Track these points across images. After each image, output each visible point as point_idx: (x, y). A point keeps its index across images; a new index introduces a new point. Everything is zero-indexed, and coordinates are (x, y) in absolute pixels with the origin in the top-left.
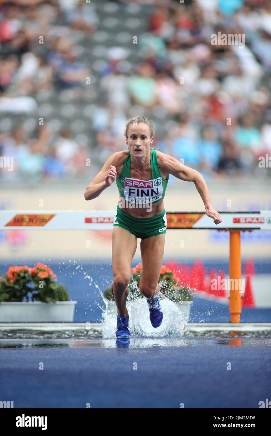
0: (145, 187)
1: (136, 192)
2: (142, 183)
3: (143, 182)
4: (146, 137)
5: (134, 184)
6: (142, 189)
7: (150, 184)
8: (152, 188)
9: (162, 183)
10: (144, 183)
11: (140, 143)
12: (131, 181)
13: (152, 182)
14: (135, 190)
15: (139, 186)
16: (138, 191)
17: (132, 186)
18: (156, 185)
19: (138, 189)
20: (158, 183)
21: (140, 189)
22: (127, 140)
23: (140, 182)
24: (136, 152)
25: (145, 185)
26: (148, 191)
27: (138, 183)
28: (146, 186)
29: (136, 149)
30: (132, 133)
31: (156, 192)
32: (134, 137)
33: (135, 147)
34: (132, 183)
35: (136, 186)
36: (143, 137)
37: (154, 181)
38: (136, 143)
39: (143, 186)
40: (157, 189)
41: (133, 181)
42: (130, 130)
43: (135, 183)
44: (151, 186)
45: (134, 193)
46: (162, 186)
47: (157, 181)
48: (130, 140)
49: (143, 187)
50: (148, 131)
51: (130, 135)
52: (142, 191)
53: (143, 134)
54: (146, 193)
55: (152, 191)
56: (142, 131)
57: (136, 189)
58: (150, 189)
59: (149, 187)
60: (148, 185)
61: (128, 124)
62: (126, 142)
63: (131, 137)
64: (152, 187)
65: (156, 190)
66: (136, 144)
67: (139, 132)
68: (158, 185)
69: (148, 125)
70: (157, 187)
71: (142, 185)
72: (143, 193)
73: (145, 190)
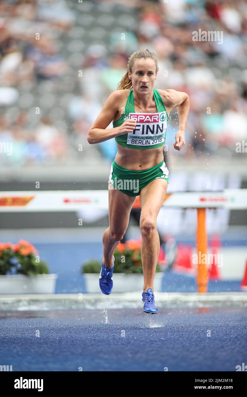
0: (151, 121)
1: (141, 128)
2: (148, 117)
3: (149, 115)
4: (153, 74)
5: (140, 119)
6: (148, 124)
7: (156, 117)
8: (158, 124)
9: (166, 120)
10: (151, 116)
11: (147, 80)
12: (136, 116)
13: (158, 115)
14: (140, 126)
15: (145, 121)
16: (143, 126)
17: (137, 122)
18: (162, 120)
20: (163, 118)
21: (146, 125)
23: (146, 116)
24: (142, 89)
25: (151, 118)
26: (154, 126)
27: (144, 117)
28: (152, 121)
29: (142, 86)
30: (138, 70)
31: (161, 129)
32: (141, 73)
33: (141, 84)
34: (137, 118)
35: (142, 121)
36: (150, 73)
37: (160, 114)
38: (142, 80)
39: (150, 120)
40: (163, 124)
41: (138, 115)
42: (135, 66)
43: (140, 117)
44: (157, 120)
45: (139, 130)
46: (166, 122)
47: (162, 114)
48: (136, 76)
49: (149, 122)
50: (154, 66)
51: (135, 71)
52: (148, 127)
53: (150, 70)
54: (152, 129)
55: (158, 126)
56: (149, 66)
57: (142, 124)
58: (156, 124)
59: (155, 121)
60: (154, 119)
64: (158, 122)
65: (161, 126)
67: (146, 68)
68: (163, 121)
69: (155, 61)
70: (162, 123)
71: (148, 118)
72: (149, 130)
73: (151, 125)
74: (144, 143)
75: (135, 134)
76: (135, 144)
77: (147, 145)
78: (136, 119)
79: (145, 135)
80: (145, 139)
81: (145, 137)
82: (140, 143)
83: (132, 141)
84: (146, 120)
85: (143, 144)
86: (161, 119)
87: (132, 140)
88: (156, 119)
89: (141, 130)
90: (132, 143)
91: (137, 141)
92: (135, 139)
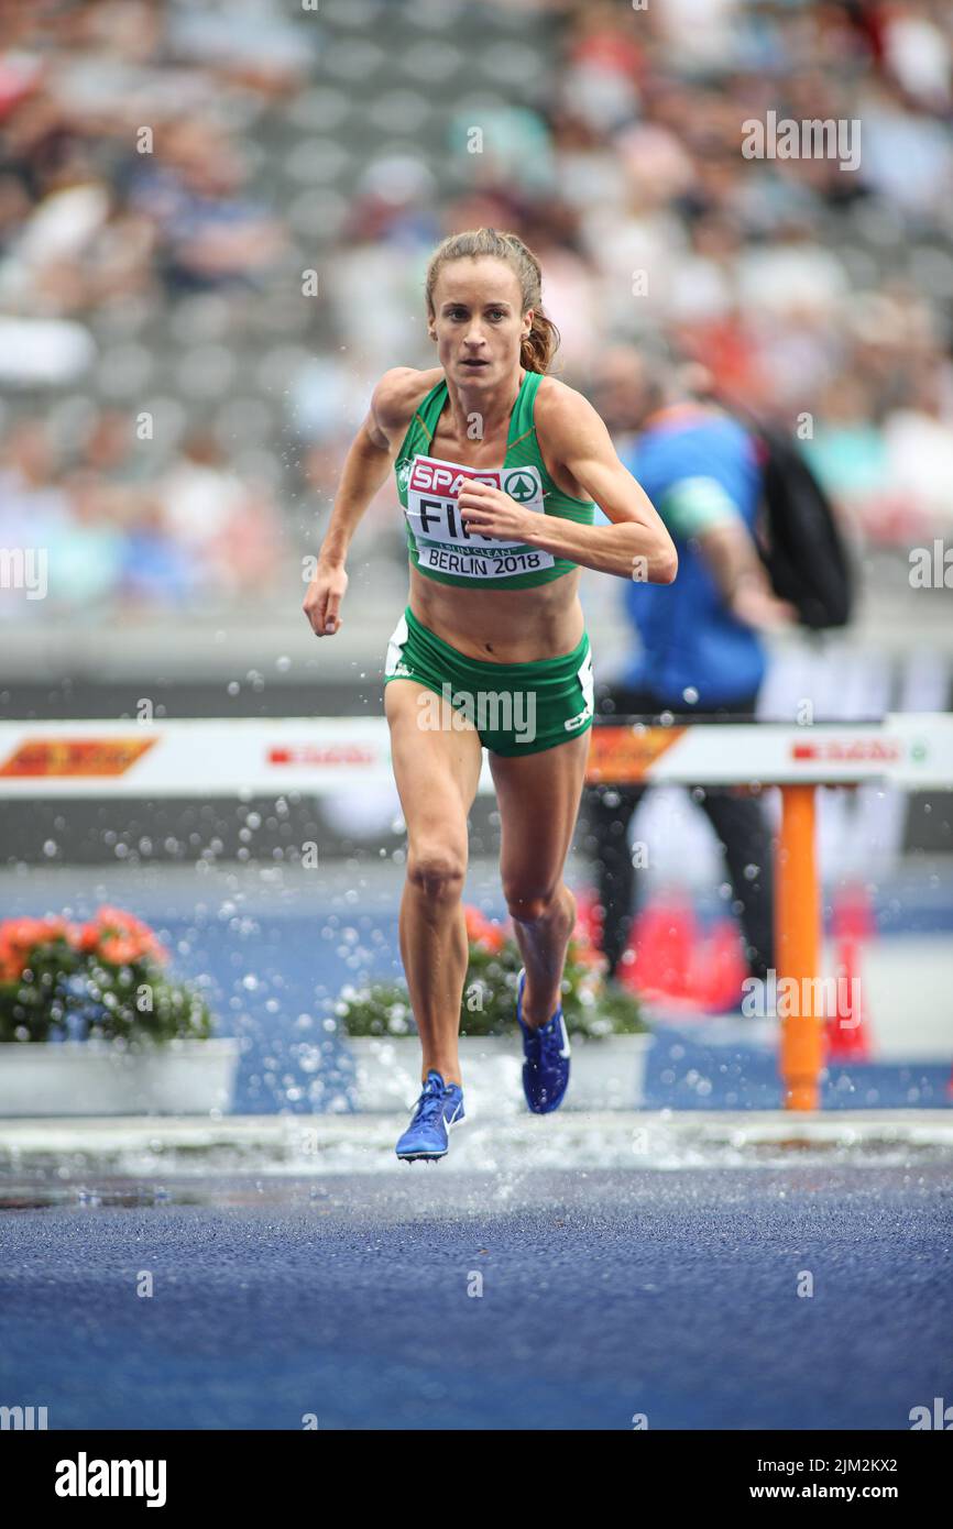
2: (460, 478)
4: (506, 314)
5: (438, 483)
9: (539, 496)
11: (483, 335)
12: (430, 470)
16: (450, 508)
17: (431, 490)
20: (521, 488)
22: (431, 323)
23: (455, 474)
24: (467, 369)
27: (449, 476)
29: (467, 358)
30: (452, 300)
32: (461, 313)
33: (465, 351)
34: (431, 476)
36: (494, 313)
37: (504, 474)
38: (467, 335)
41: (434, 468)
42: (441, 286)
43: (439, 476)
47: (517, 477)
48: (444, 325)
50: (511, 287)
51: (443, 303)
53: (495, 300)
56: (488, 287)
61: (437, 262)
62: (431, 330)
63: (447, 314)
66: (466, 340)
67: (478, 293)
69: (513, 268)
75: (428, 532)
76: (441, 566)
77: (477, 576)
78: (428, 478)
80: (466, 554)
81: (465, 548)
82: (454, 567)
83: (432, 557)
85: (463, 571)
86: (515, 492)
87: (432, 551)
90: (431, 563)
91: (444, 558)
92: (439, 550)
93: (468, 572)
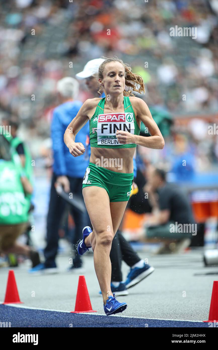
0: (117, 120)
1: (108, 127)
3: (115, 115)
4: (123, 75)
5: (107, 119)
6: (115, 123)
7: (123, 117)
8: (124, 123)
9: (133, 121)
10: (117, 116)
12: (104, 116)
13: (124, 115)
14: (107, 125)
15: (111, 120)
16: (111, 125)
17: (105, 121)
19: (111, 123)
20: (129, 118)
21: (113, 124)
23: (112, 115)
25: (117, 117)
26: (120, 125)
27: (111, 116)
28: (119, 120)
29: (116, 85)
30: (111, 71)
31: (129, 129)
36: (121, 75)
39: (116, 119)
40: (130, 125)
42: (106, 69)
43: (108, 117)
44: (124, 120)
46: (133, 123)
47: (129, 115)
49: (115, 121)
50: (123, 68)
51: (107, 73)
52: (115, 126)
53: (121, 71)
54: (119, 128)
55: (125, 126)
56: (119, 67)
57: (109, 123)
58: (122, 124)
59: (121, 120)
60: (121, 118)
63: (109, 75)
64: (125, 121)
65: (128, 126)
66: (115, 80)
67: (117, 69)
68: (129, 121)
70: (129, 123)
71: (114, 118)
72: (116, 129)
73: (118, 124)
74: (113, 142)
75: (103, 133)
76: (105, 143)
77: (116, 145)
78: (104, 119)
79: (113, 134)
80: (113, 138)
81: (113, 136)
82: (109, 143)
83: (102, 142)
84: (113, 119)
85: (112, 144)
86: (128, 119)
87: (102, 140)
88: (123, 118)
89: (109, 129)
90: (102, 143)
91: (106, 141)
92: (104, 139)
93: (113, 144)
